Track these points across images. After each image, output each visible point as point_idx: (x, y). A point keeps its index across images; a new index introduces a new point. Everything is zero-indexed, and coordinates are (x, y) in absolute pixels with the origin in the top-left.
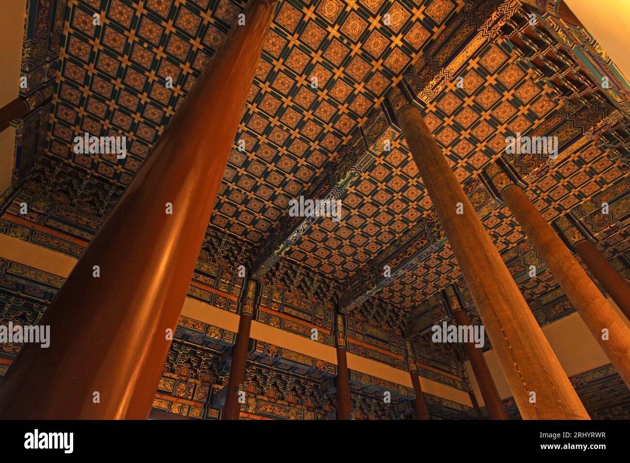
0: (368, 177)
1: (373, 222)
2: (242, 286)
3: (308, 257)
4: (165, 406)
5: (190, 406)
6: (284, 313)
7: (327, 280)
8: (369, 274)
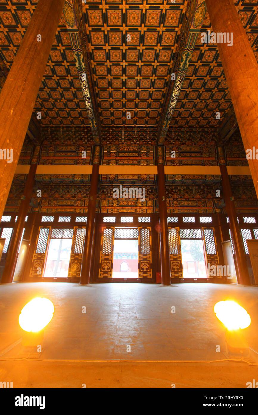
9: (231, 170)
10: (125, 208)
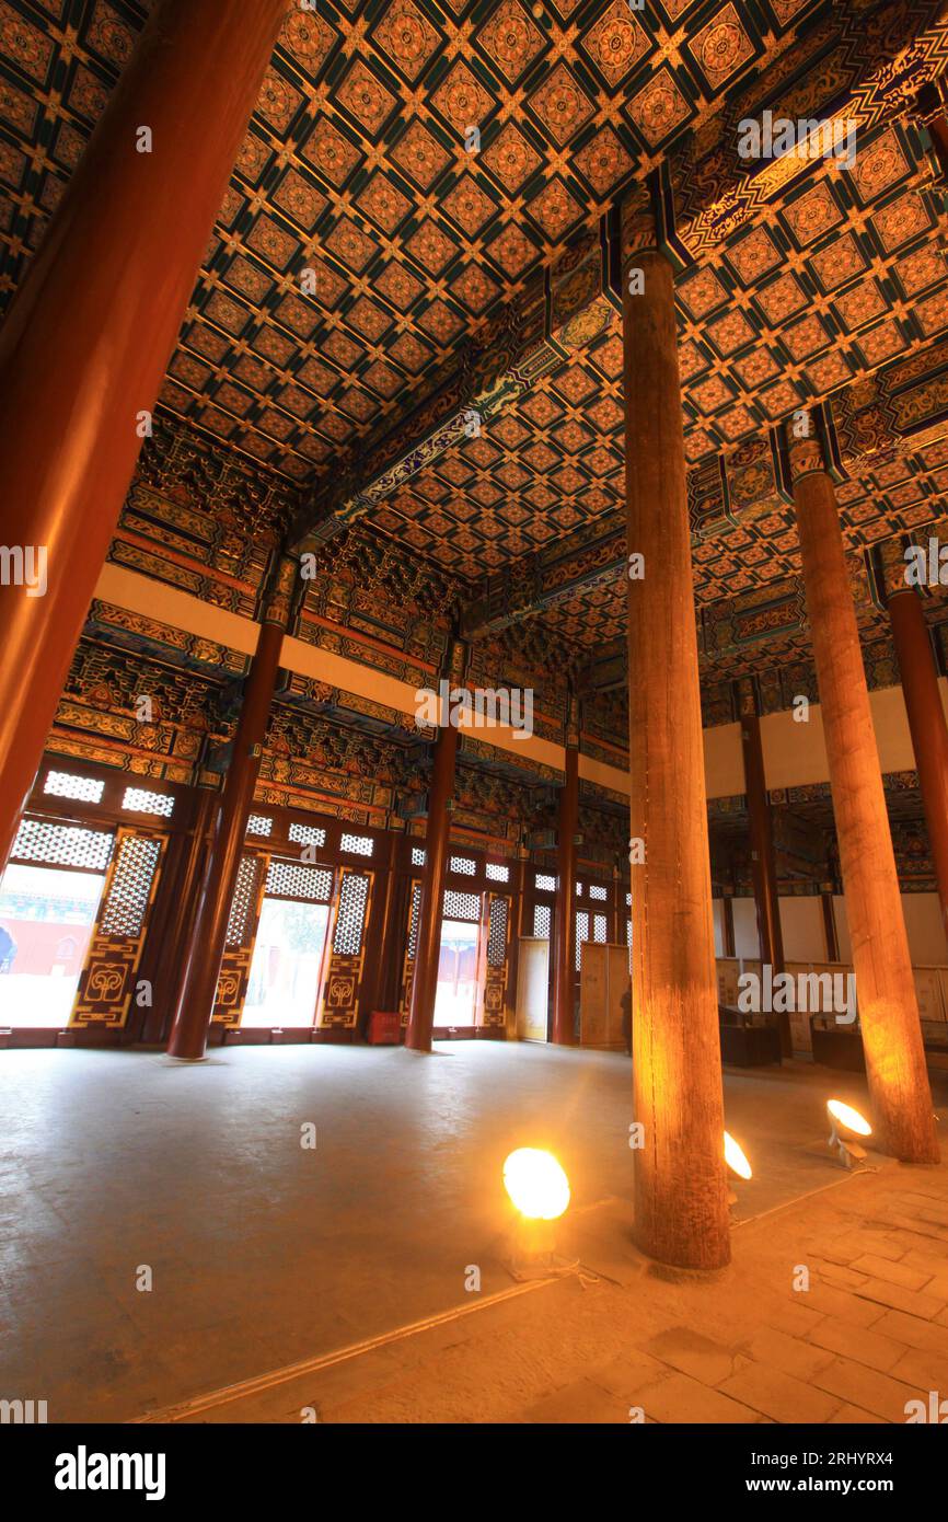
0: (548, 389)
1: (546, 483)
2: (267, 569)
3: (409, 527)
4: (117, 761)
5: (166, 765)
6: (350, 627)
7: (443, 576)
8: (523, 579)
9: (588, 768)
10: (308, 794)
